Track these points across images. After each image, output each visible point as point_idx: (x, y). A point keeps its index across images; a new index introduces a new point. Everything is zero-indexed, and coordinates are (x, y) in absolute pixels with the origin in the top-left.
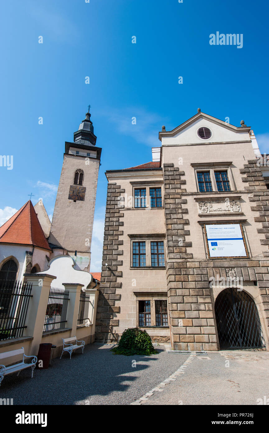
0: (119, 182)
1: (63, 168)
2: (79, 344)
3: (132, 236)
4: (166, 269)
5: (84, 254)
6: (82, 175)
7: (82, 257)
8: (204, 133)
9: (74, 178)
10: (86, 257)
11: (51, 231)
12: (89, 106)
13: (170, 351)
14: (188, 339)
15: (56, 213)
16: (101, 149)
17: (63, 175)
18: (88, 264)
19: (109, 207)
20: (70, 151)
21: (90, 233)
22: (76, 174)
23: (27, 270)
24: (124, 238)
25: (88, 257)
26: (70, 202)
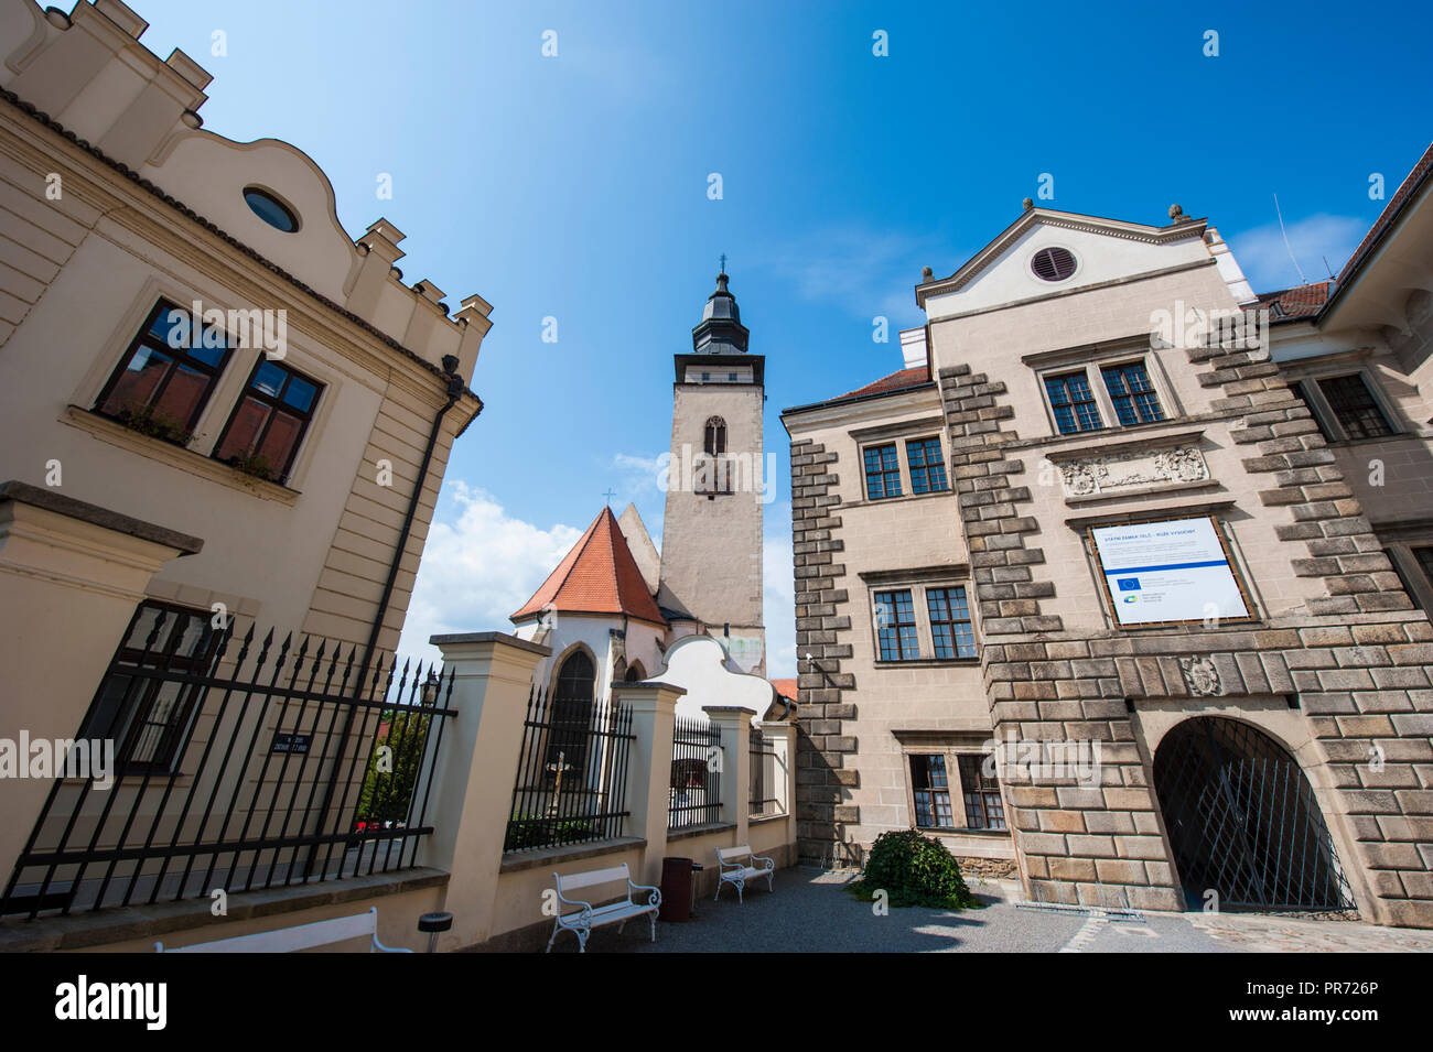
0: (817, 436)
1: (675, 420)
2: (759, 866)
3: (870, 577)
4: (980, 665)
5: (747, 630)
6: (722, 430)
7: (744, 639)
8: (1053, 264)
9: (703, 440)
10: (751, 638)
11: (661, 577)
12: (723, 258)
13: (1019, 902)
14: (1076, 870)
15: (668, 531)
16: (762, 359)
17: (676, 436)
18: (760, 656)
19: (800, 504)
20: (687, 376)
21: (756, 577)
22: (708, 430)
23: (615, 676)
24: (850, 583)
25: (758, 639)
26: (700, 502)
